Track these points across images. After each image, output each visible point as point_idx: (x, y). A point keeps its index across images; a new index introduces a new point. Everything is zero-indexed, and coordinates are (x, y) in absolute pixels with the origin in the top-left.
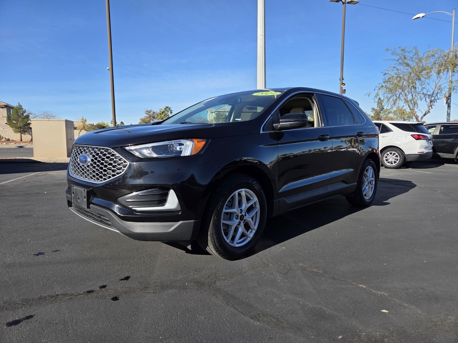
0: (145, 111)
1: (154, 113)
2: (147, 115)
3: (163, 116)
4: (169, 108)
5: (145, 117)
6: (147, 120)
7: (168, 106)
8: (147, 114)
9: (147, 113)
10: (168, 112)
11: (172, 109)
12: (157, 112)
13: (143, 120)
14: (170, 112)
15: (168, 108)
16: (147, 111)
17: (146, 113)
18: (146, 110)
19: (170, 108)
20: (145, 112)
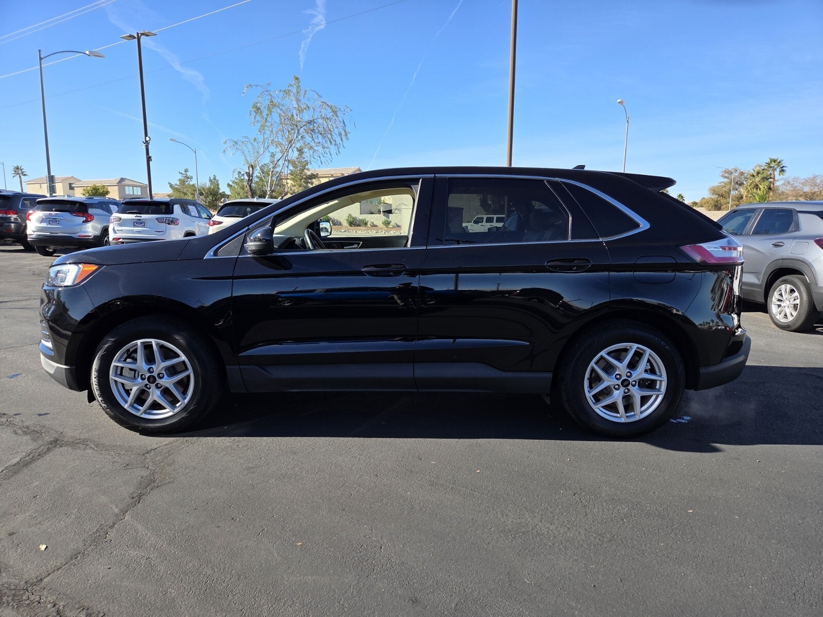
0: (722, 172)
1: (742, 174)
2: (726, 180)
3: (757, 179)
4: (778, 161)
5: (721, 183)
6: (724, 189)
7: (775, 157)
8: (725, 177)
9: (726, 175)
10: (775, 169)
11: (784, 164)
12: (748, 171)
13: (714, 191)
14: (778, 170)
15: (775, 161)
16: (725, 172)
17: (722, 176)
18: (725, 169)
19: (780, 162)
20: (721, 174)
